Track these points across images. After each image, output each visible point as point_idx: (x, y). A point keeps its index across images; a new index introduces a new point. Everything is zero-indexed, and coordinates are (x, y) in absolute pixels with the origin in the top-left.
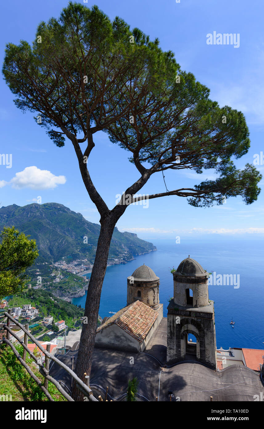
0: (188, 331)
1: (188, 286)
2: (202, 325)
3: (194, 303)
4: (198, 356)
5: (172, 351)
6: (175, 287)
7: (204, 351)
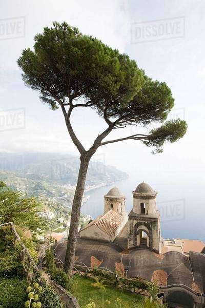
0: (141, 230)
1: (142, 201)
2: (151, 226)
3: (146, 213)
4: (148, 246)
5: (131, 242)
6: (134, 201)
7: (152, 242)
